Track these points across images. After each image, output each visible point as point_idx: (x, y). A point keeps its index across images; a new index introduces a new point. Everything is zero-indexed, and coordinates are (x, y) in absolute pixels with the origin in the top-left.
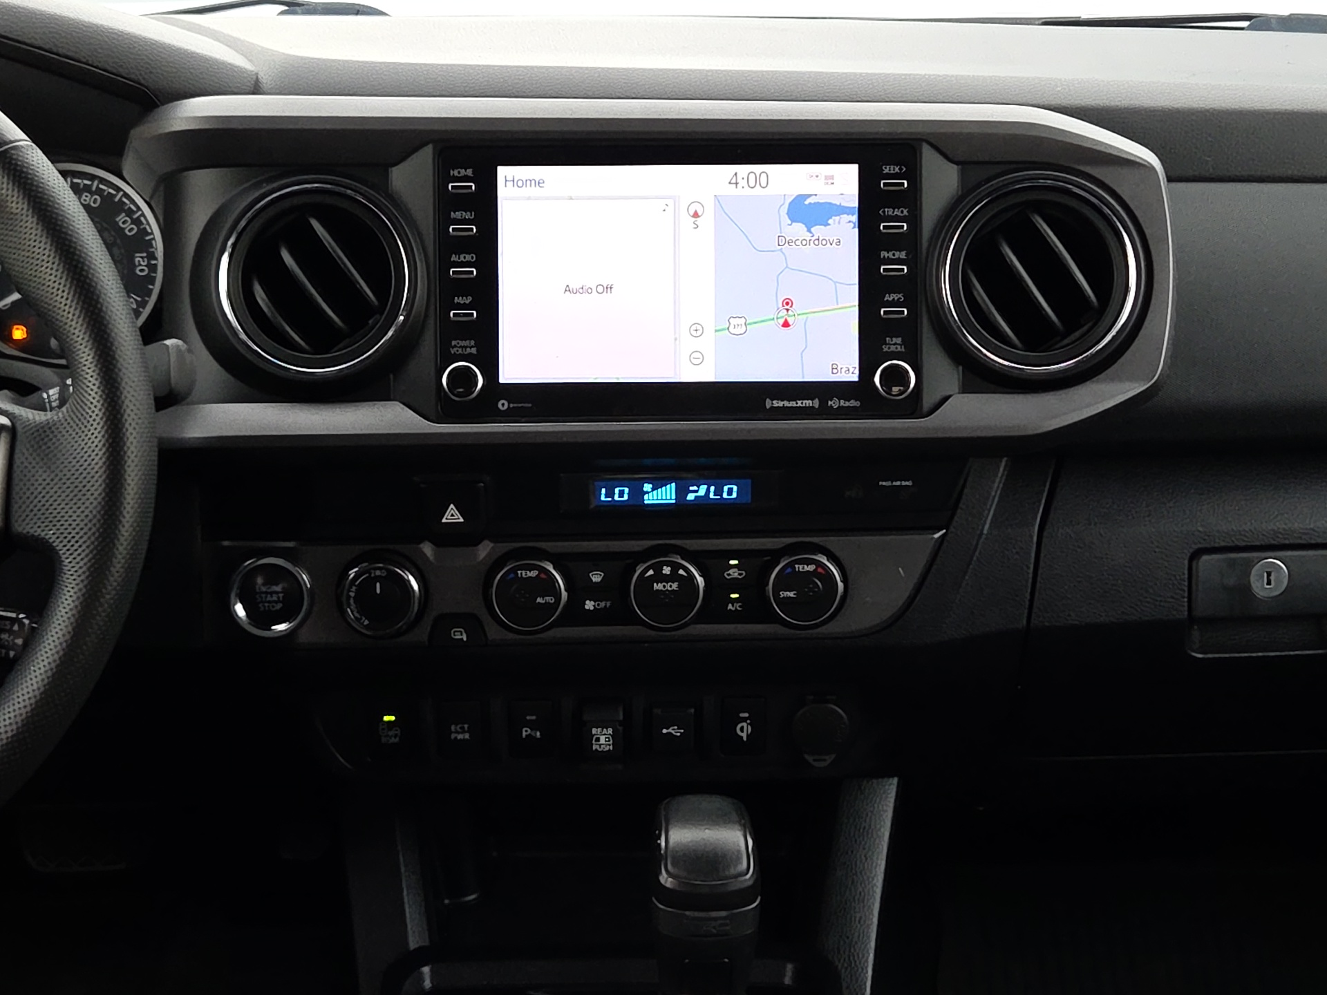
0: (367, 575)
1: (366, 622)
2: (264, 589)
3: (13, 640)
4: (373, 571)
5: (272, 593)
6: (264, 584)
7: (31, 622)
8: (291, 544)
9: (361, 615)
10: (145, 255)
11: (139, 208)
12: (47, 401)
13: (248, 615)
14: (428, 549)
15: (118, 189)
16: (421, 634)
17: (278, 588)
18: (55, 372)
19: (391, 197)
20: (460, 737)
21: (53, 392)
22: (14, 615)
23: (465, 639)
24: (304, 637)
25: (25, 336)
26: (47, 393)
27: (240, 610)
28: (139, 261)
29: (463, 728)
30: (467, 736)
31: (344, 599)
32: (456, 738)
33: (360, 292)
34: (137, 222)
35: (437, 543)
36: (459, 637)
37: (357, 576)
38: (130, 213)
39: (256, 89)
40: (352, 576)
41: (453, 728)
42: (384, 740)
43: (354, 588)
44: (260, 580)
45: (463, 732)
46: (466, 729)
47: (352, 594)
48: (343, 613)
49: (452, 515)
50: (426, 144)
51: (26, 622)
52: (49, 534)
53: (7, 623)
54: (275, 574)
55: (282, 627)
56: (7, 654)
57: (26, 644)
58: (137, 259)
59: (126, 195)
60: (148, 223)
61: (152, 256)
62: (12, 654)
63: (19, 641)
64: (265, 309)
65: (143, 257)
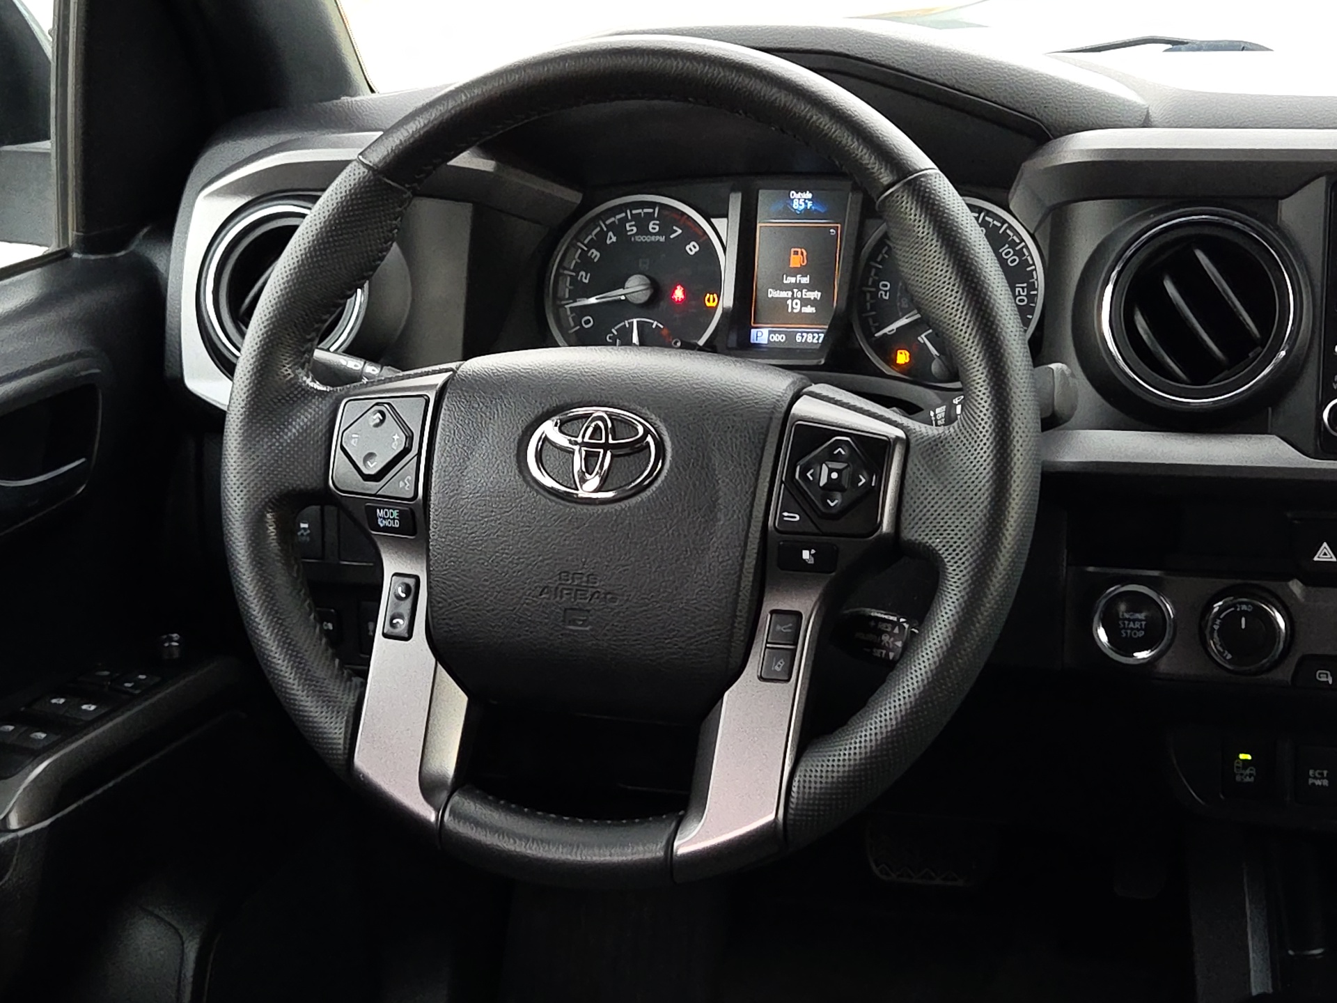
0: (1232, 609)
1: (1229, 657)
2: (1127, 616)
3: (893, 642)
4: (1238, 606)
5: (1134, 621)
6: (1127, 611)
7: (911, 627)
8: (1156, 573)
9: (1223, 649)
10: (1025, 285)
11: (1022, 240)
12: (933, 418)
13: (1109, 641)
14: (1296, 587)
15: (1004, 222)
16: (1284, 674)
17: (1141, 616)
18: (937, 394)
19: (1278, 229)
20: (1318, 782)
21: (941, 411)
22: (895, 619)
23: (1331, 682)
24: (1163, 666)
25: (907, 360)
26: (935, 412)
27: (1102, 635)
28: (1019, 291)
29: (1322, 774)
30: (1326, 782)
31: (1207, 632)
32: (1314, 784)
33: (1242, 325)
34: (1020, 253)
35: (1306, 582)
36: (1325, 679)
37: (1222, 609)
38: (1013, 244)
39: (1146, 123)
40: (1216, 610)
41: (1311, 772)
42: (1238, 778)
43: (1218, 621)
44: (1122, 607)
45: (1323, 778)
46: (1325, 775)
47: (1216, 627)
48: (1205, 645)
49: (1324, 554)
50: (1318, 176)
51: (906, 626)
52: (936, 543)
53: (889, 625)
54: (1138, 601)
55: (1143, 655)
56: (887, 655)
57: (906, 647)
58: (1017, 289)
59: (1010, 227)
60: (1030, 254)
61: (1032, 287)
62: (891, 655)
63: (899, 644)
64: (1145, 337)
65: (1023, 288)
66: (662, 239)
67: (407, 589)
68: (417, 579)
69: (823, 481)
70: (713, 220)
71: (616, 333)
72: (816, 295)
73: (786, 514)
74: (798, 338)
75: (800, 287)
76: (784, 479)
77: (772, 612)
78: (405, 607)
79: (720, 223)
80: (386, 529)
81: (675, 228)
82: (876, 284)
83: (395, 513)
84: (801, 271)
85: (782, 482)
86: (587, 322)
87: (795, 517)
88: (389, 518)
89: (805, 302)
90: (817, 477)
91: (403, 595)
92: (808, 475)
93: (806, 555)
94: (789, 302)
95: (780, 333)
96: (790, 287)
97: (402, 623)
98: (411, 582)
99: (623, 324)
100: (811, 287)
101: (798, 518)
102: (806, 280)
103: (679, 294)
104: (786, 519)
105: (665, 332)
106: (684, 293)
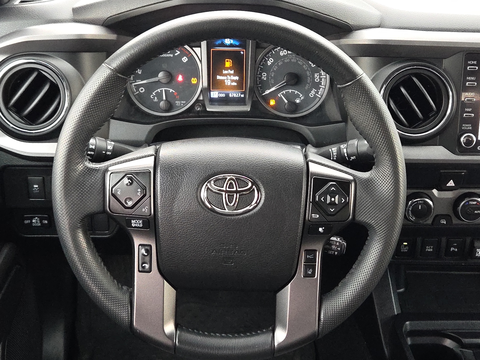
0: (417, 203)
1: (415, 219)
3: (336, 248)
4: (419, 201)
9: (412, 216)
10: (318, 74)
12: (331, 152)
14: (435, 191)
16: (429, 221)
20: (429, 250)
23: (445, 223)
25: (274, 104)
26: (331, 149)
28: (316, 77)
29: (431, 247)
30: (431, 250)
31: (407, 210)
32: (428, 251)
36: (443, 222)
37: (412, 203)
40: (410, 204)
41: (427, 247)
42: (402, 251)
43: (411, 207)
46: (432, 248)
47: (410, 209)
49: (451, 184)
50: (460, 52)
53: (334, 242)
56: (334, 253)
58: (315, 76)
62: (336, 253)
63: (339, 249)
65: (318, 75)
66: (172, 56)
67: (147, 251)
68: (150, 246)
69: (328, 201)
70: (194, 48)
71: (155, 94)
72: (237, 78)
73: (313, 215)
74: (230, 96)
75: (230, 75)
76: (311, 201)
77: (305, 250)
78: (147, 259)
79: (197, 50)
80: (135, 227)
81: (177, 51)
82: (261, 74)
83: (141, 222)
84: (230, 68)
85: (310, 202)
86: (142, 90)
87: (317, 216)
88: (137, 223)
89: (233, 81)
90: (325, 199)
91: (146, 254)
92: (322, 199)
93: (321, 229)
94: (226, 81)
95: (223, 93)
96: (226, 75)
97: (147, 266)
98: (148, 248)
99: (157, 91)
100: (234, 75)
101: (318, 216)
102: (232, 72)
103: (180, 78)
104: (313, 217)
105: (176, 94)
106: (183, 77)
